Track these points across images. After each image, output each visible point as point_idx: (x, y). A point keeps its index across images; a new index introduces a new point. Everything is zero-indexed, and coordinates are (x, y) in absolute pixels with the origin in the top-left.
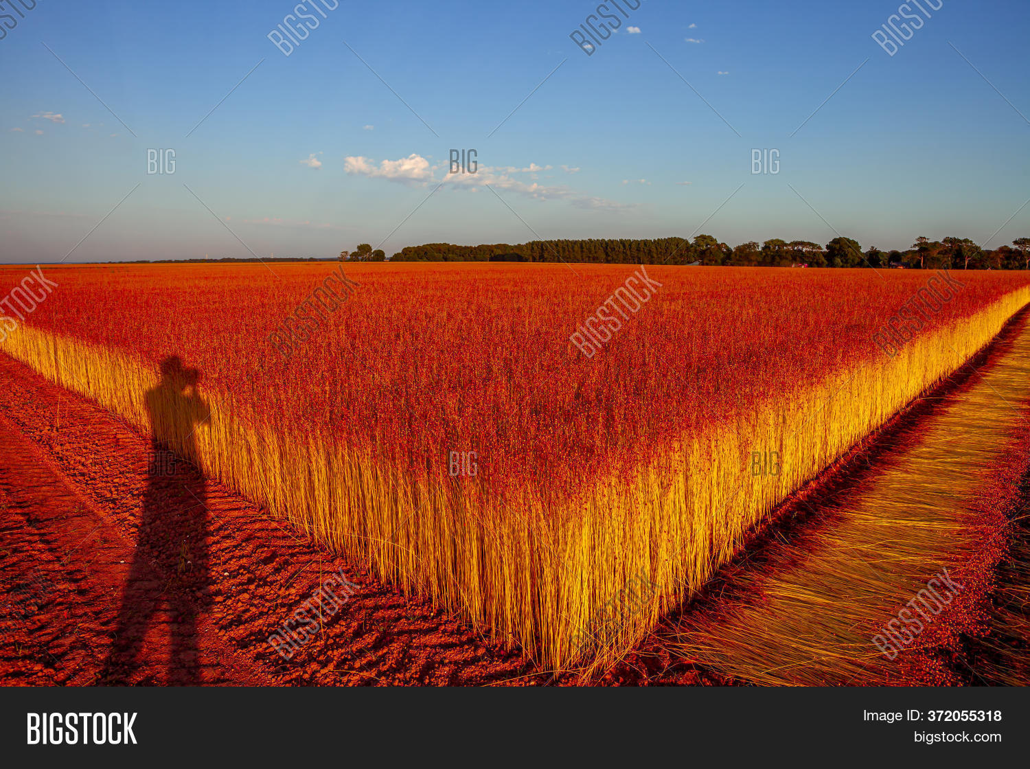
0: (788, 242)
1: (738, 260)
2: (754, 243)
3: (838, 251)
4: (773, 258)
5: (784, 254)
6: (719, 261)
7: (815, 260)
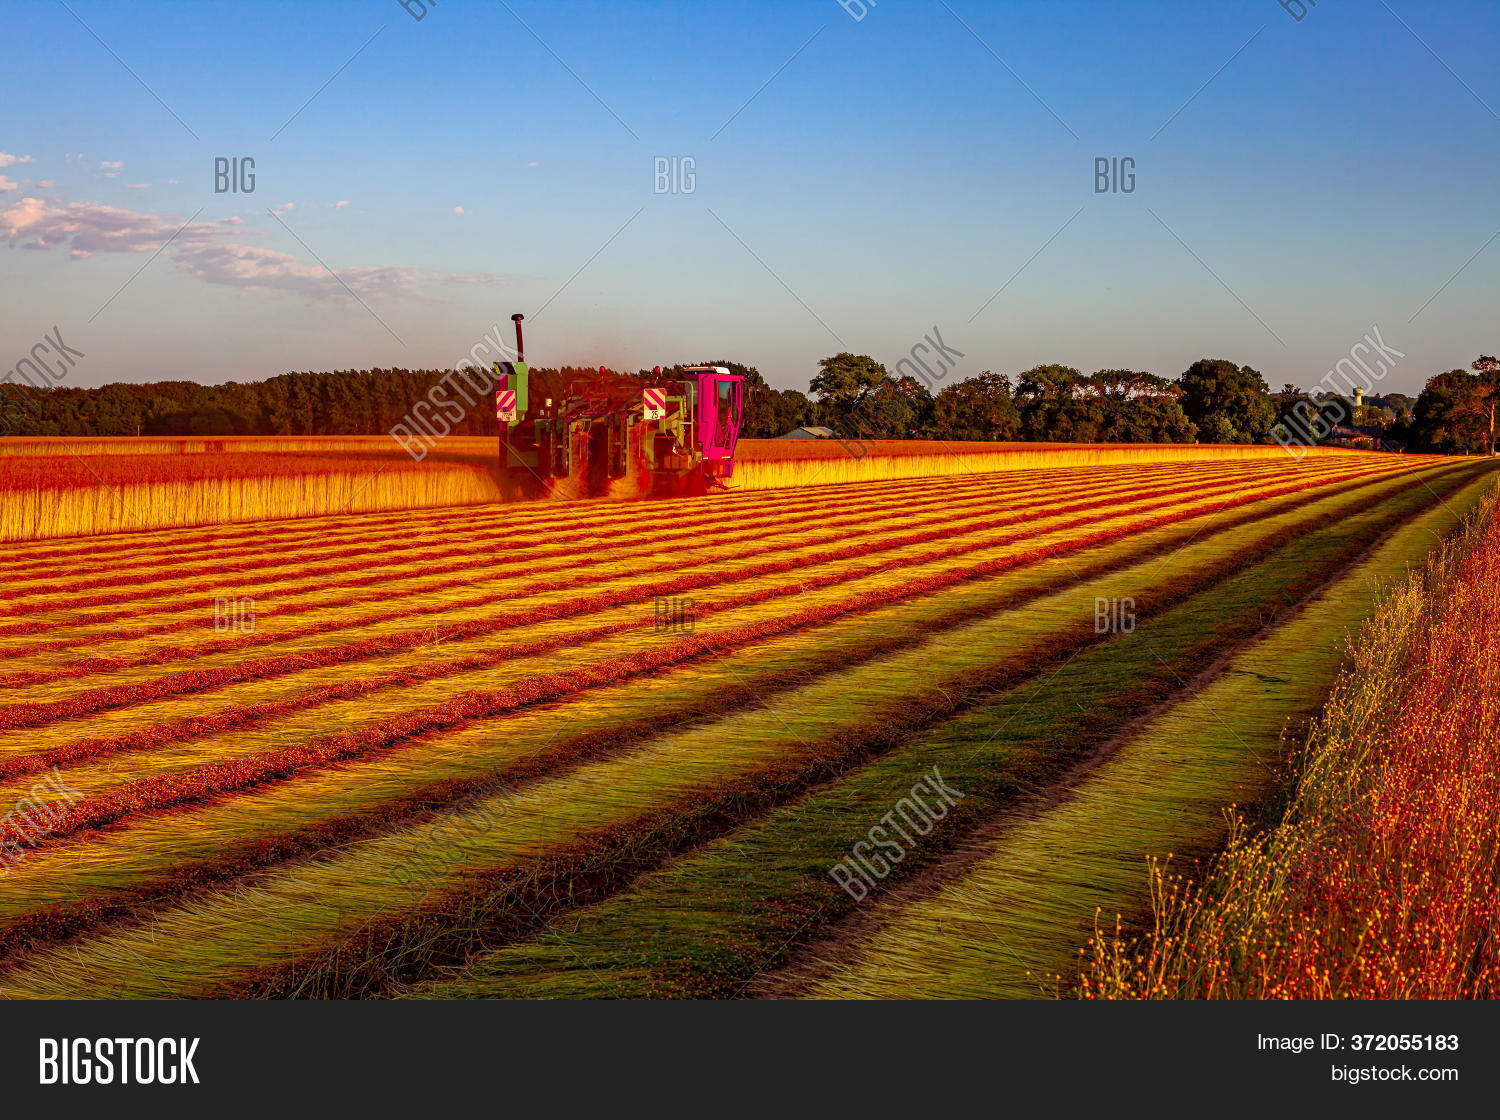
0: (1087, 373)
1: (955, 426)
2: (996, 378)
3: (1214, 396)
4: (1051, 419)
5: (1084, 408)
6: (901, 427)
7: (1166, 423)
